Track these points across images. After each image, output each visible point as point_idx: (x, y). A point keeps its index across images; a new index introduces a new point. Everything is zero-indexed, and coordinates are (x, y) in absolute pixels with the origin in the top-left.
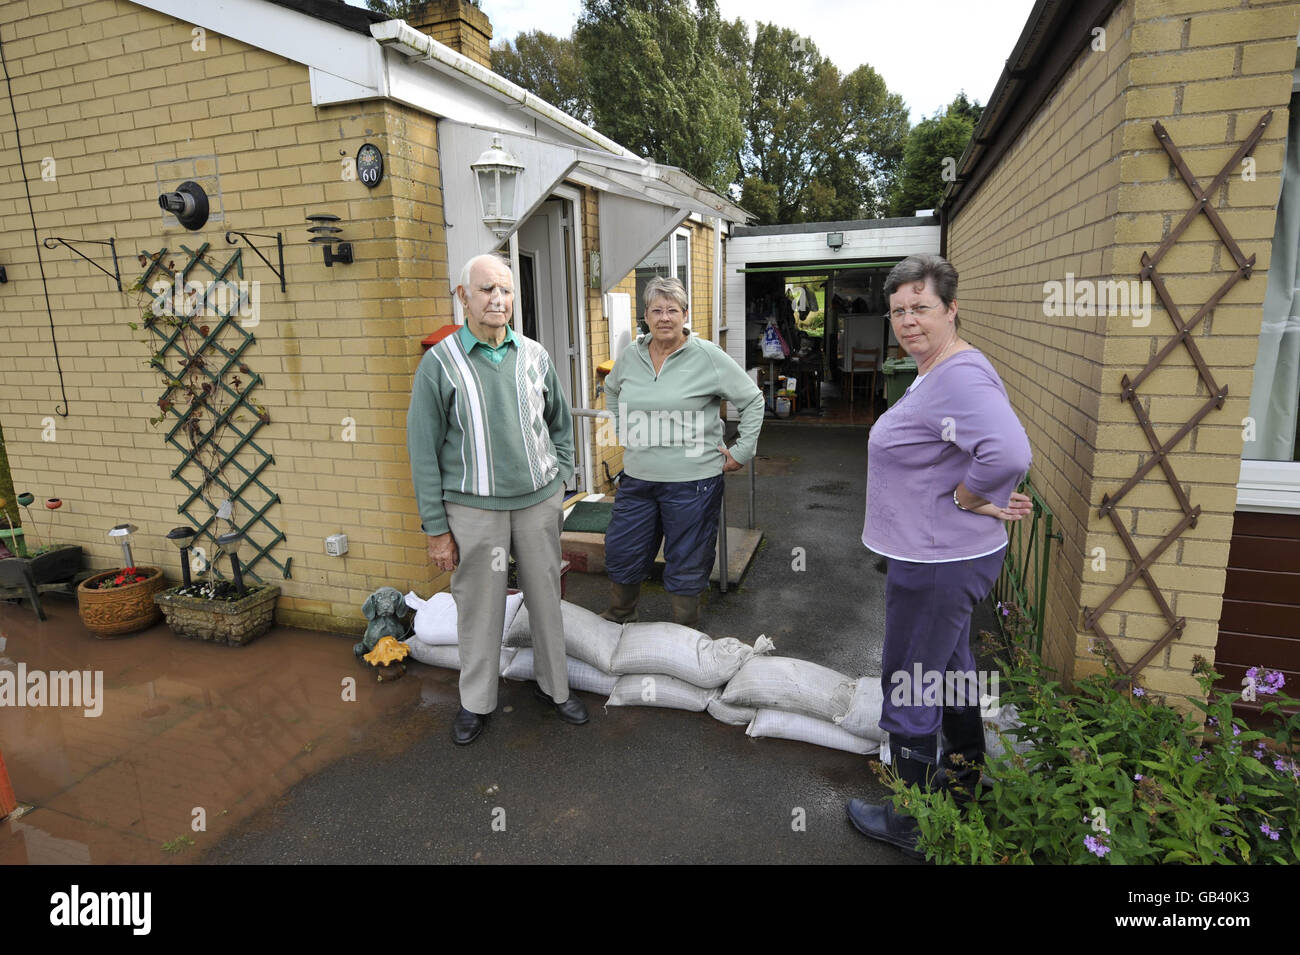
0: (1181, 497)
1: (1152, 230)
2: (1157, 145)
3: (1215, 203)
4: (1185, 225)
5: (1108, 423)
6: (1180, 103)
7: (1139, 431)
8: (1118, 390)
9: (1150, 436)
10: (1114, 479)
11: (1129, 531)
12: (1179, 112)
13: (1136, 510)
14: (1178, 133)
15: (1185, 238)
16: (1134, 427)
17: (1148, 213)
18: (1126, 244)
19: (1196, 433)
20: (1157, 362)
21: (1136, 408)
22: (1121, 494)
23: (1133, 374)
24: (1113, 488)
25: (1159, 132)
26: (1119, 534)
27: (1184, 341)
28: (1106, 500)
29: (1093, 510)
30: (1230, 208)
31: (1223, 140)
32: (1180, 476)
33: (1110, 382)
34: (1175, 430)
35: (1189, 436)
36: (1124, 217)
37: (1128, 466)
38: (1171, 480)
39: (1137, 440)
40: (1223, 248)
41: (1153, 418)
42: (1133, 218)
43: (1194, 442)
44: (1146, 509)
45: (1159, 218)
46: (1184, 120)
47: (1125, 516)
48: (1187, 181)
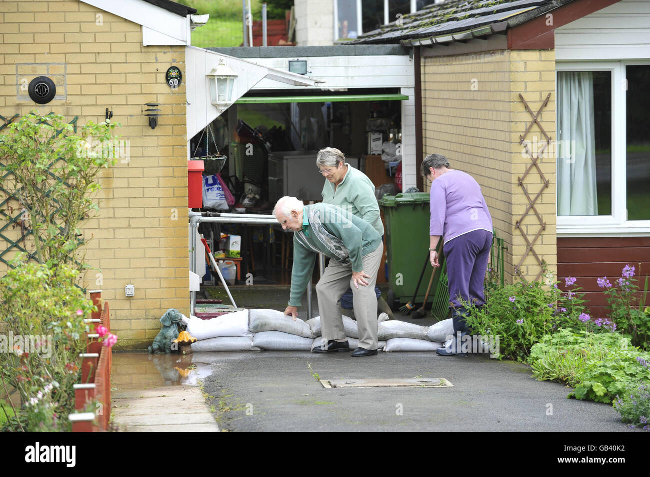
0: (540, 220)
1: (522, 127)
2: (520, 100)
3: (539, 119)
4: (531, 126)
5: (515, 194)
6: (526, 88)
7: (525, 196)
8: (517, 182)
9: (529, 198)
10: (519, 215)
11: (526, 234)
12: (526, 91)
13: (527, 225)
14: (526, 97)
15: (531, 130)
16: (523, 195)
17: (521, 122)
18: (515, 132)
19: (542, 196)
20: (528, 172)
21: (523, 188)
22: (521, 220)
23: (521, 176)
24: (519, 218)
25: (520, 96)
26: (523, 235)
27: (535, 164)
28: (517, 223)
29: (513, 227)
30: (543, 121)
31: (539, 100)
32: (539, 212)
33: (515, 180)
34: (536, 195)
35: (540, 197)
36: (514, 123)
37: (523, 210)
38: (536, 214)
39: (524, 200)
40: (543, 134)
41: (529, 192)
42: (516, 124)
43: (542, 199)
44: (530, 225)
45: (523, 124)
46: (528, 93)
47: (524, 228)
48: (531, 113)
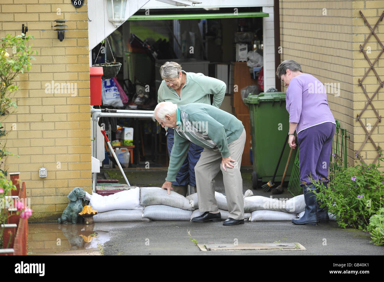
0: (377, 114)
1: (362, 38)
2: (360, 16)
3: (376, 32)
4: (369, 37)
5: (356, 93)
6: (365, 6)
7: (364, 95)
8: (358, 83)
9: (367, 96)
10: (359, 110)
11: (365, 125)
12: (365, 8)
13: (366, 118)
14: (365, 13)
15: (369, 41)
16: (363, 94)
17: (360, 34)
18: (356, 42)
19: (378, 95)
20: (366, 75)
21: (363, 88)
22: (361, 114)
23: (361, 78)
24: (359, 112)
25: (360, 13)
26: (362, 126)
27: (372, 69)
28: (358, 116)
29: (355, 120)
30: (379, 33)
31: (376, 16)
32: (376, 107)
33: (355, 81)
34: (373, 94)
35: (376, 96)
36: (355, 35)
37: (362, 105)
38: (373, 109)
39: (363, 97)
40: (379, 44)
41: (367, 91)
42: (357, 35)
43: (378, 97)
44: (368, 118)
45: (363, 35)
46: (366, 10)
47: (363, 120)
48: (369, 26)
